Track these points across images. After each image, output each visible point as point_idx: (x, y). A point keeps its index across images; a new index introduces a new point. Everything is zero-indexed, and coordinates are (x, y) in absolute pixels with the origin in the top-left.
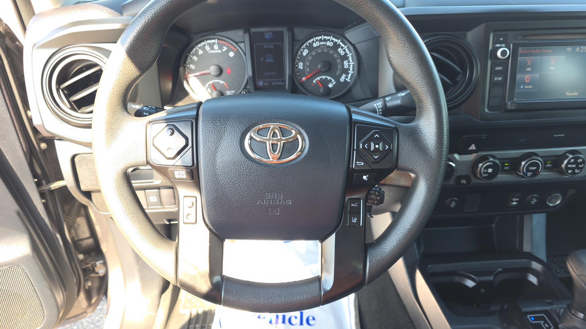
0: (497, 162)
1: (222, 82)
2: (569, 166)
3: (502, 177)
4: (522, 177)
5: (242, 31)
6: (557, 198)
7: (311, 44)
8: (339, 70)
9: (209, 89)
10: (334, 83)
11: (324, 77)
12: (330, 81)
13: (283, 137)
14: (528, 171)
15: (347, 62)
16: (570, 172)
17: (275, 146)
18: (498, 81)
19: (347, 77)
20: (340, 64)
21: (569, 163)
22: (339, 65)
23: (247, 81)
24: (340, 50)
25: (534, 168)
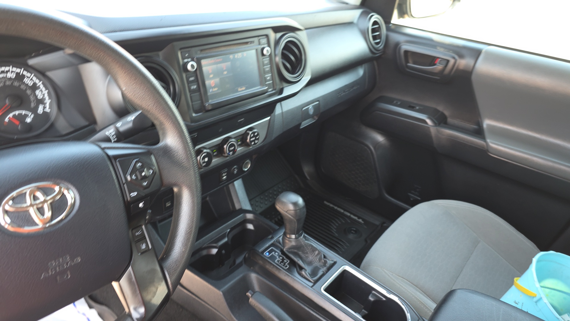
0: (208, 151)
2: (252, 139)
3: (215, 161)
4: (227, 157)
6: (247, 163)
8: (33, 102)
10: (32, 116)
11: (17, 113)
12: (27, 116)
13: (47, 196)
14: (230, 151)
15: (39, 92)
16: (253, 143)
17: (41, 210)
18: (193, 89)
19: (44, 108)
20: (31, 95)
21: (251, 138)
22: (31, 97)
24: (26, 80)
25: (233, 148)
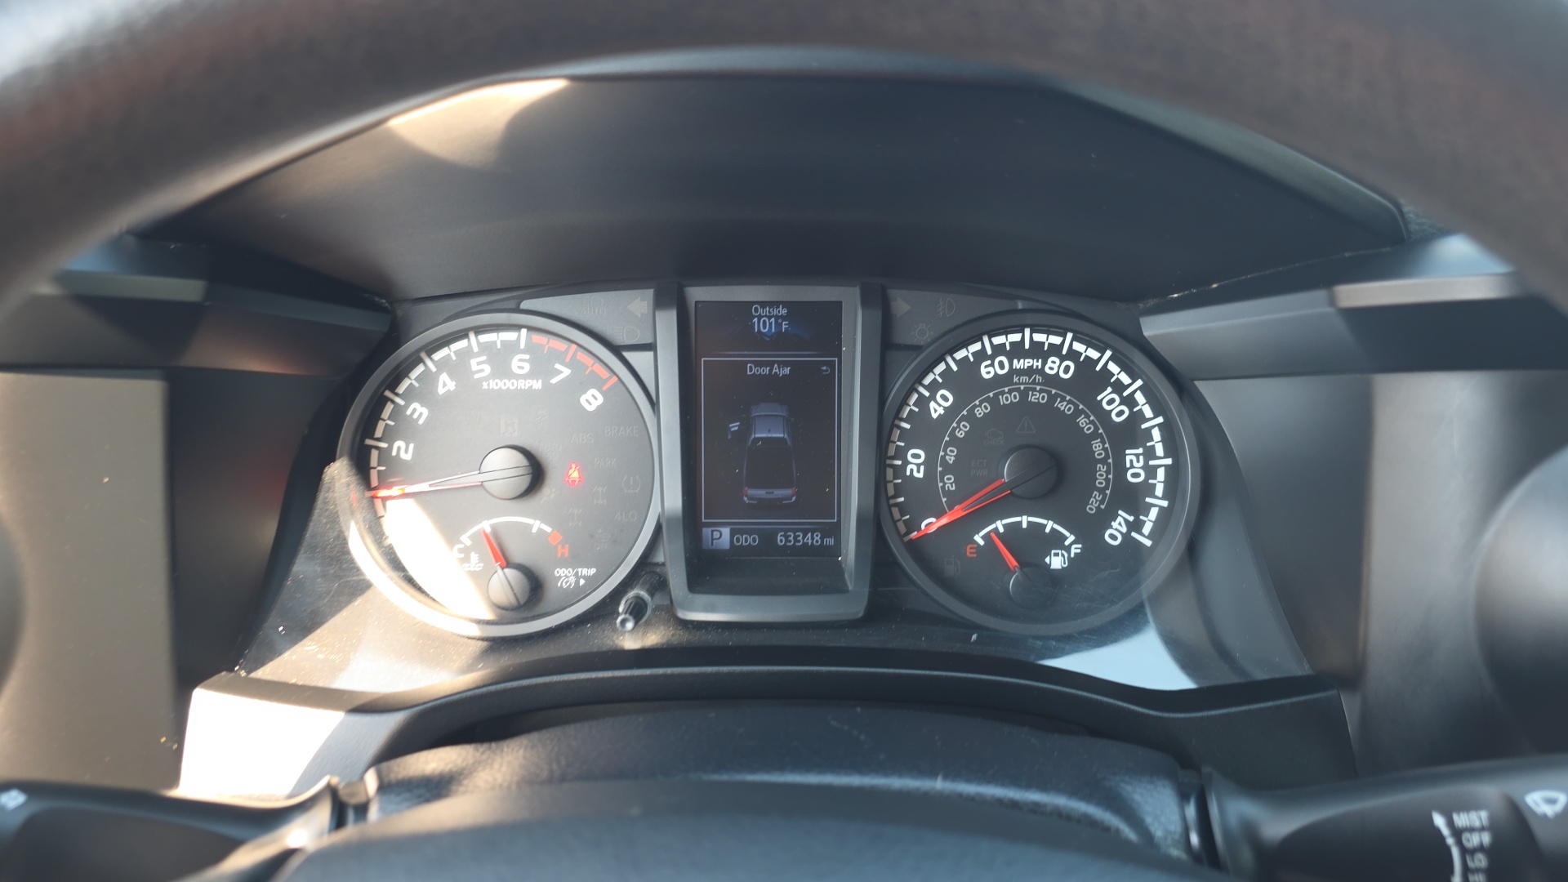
1: (537, 525)
5: (650, 293)
7: (969, 368)
8: (1102, 491)
9: (474, 557)
10: (1076, 549)
12: (1056, 541)
15: (1137, 456)
19: (1136, 526)
20: (1104, 461)
22: (1101, 469)
23: (658, 529)
24: (1107, 397)
